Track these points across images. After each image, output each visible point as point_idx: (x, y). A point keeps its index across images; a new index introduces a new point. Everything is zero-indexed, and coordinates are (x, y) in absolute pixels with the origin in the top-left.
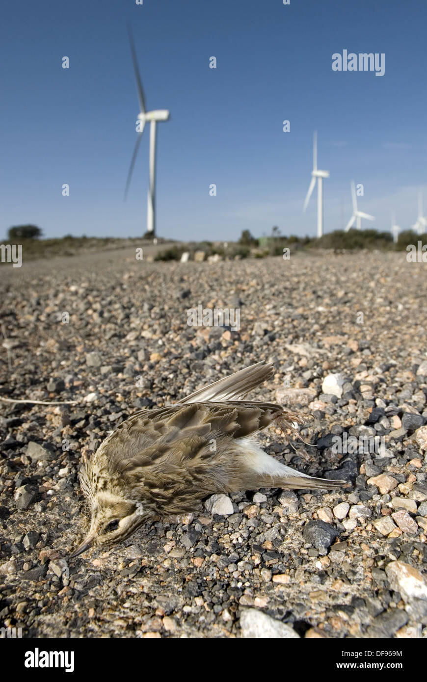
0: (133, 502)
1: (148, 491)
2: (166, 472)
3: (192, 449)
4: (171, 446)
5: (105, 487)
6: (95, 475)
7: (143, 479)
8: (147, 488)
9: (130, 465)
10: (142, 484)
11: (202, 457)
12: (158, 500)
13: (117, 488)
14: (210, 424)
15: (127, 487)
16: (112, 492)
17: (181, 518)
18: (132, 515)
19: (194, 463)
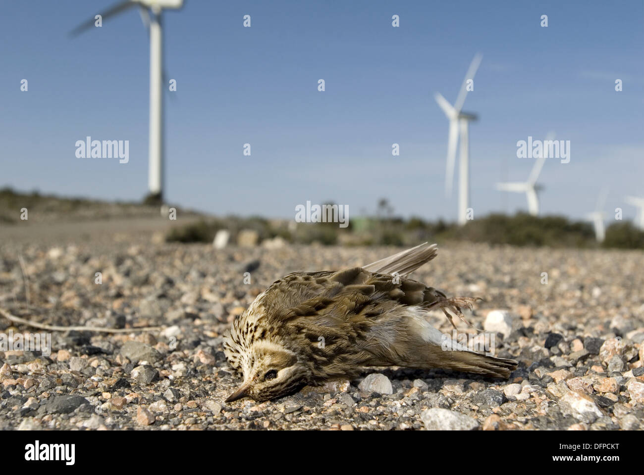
0: (293, 354)
1: (309, 345)
2: (329, 325)
3: (356, 305)
4: (335, 300)
5: (263, 336)
6: (252, 324)
7: (304, 331)
8: (307, 340)
9: (292, 314)
10: (303, 336)
11: (366, 314)
12: (317, 357)
13: (277, 337)
14: (374, 286)
15: (287, 338)
16: (271, 341)
17: (338, 386)
18: (292, 367)
19: (359, 319)
